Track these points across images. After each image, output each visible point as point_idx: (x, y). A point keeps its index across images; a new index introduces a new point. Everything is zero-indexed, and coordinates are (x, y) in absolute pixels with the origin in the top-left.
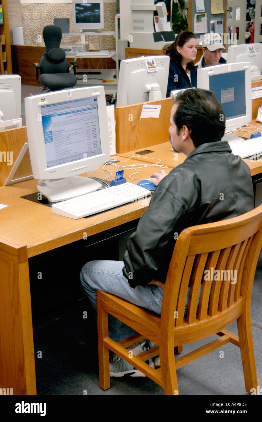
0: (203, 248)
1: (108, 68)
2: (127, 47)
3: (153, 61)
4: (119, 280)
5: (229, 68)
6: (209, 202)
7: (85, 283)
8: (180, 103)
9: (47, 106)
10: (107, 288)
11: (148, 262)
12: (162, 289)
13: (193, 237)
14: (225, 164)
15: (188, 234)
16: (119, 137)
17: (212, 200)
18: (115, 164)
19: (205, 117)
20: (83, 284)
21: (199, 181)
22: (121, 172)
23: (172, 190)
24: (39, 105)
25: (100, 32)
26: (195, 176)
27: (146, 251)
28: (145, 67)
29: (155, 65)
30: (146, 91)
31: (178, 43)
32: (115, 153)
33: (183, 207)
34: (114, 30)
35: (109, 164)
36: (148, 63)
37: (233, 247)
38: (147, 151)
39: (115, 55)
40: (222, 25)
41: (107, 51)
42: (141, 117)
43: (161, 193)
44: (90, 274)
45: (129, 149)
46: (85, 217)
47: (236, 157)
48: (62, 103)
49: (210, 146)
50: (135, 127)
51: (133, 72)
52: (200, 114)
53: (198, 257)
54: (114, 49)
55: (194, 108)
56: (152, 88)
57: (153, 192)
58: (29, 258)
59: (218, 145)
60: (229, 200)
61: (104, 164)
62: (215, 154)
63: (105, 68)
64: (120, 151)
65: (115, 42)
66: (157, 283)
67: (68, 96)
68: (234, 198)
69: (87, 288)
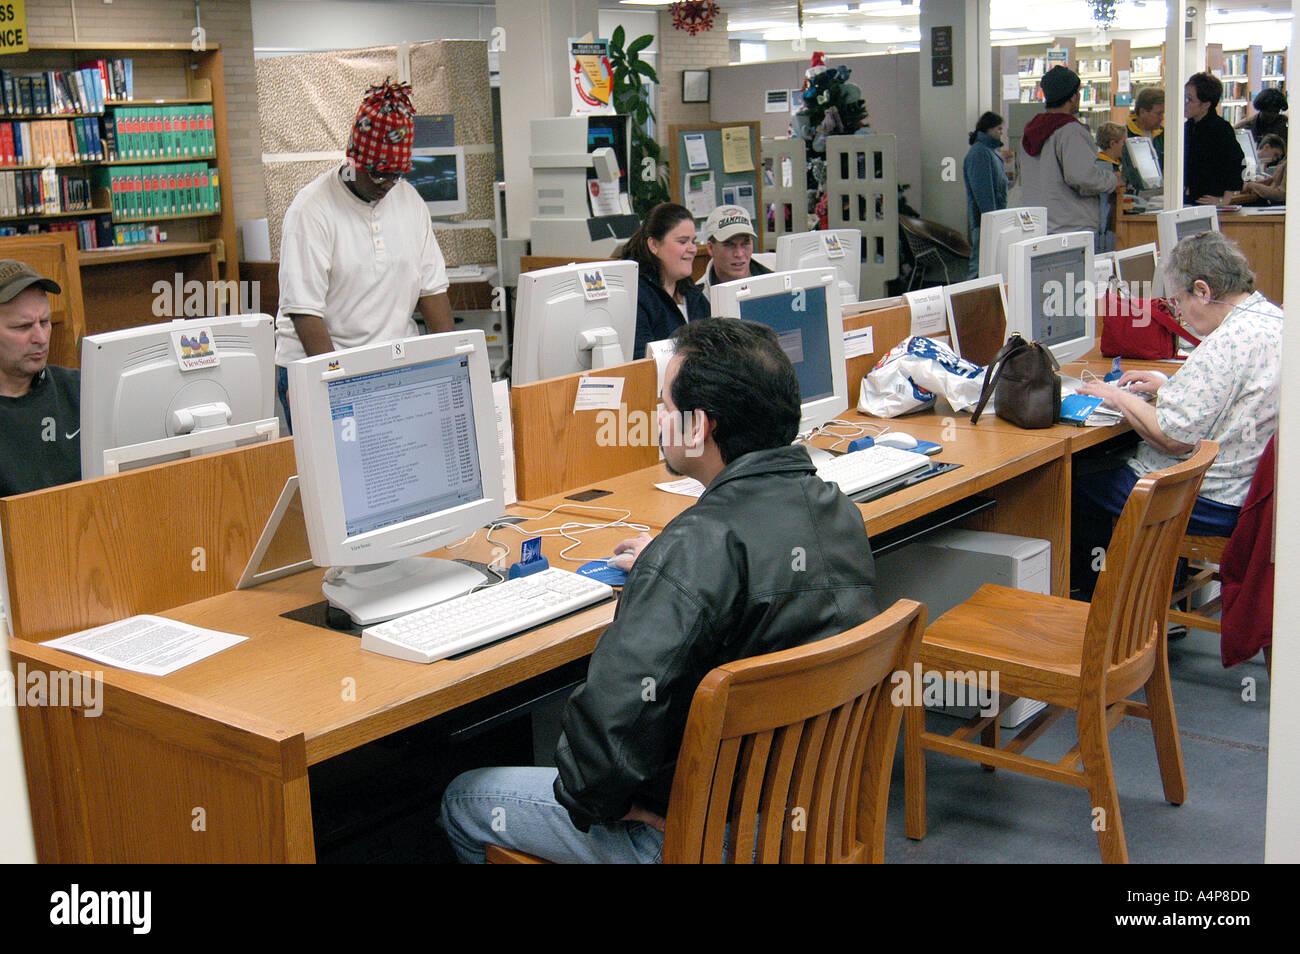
0: (760, 718)
1: (480, 308)
2: (524, 254)
3: (597, 273)
4: (546, 816)
5: (786, 282)
6: (768, 599)
7: (454, 830)
8: (689, 354)
9: (344, 381)
10: (515, 838)
11: (619, 760)
12: (659, 831)
13: (733, 689)
14: (803, 502)
15: (722, 682)
16: (522, 459)
17: (776, 594)
18: (516, 527)
19: (752, 390)
20: (451, 832)
21: (741, 547)
22: (535, 543)
23: (674, 572)
24: (324, 379)
25: (457, 222)
26: (730, 535)
27: (616, 731)
28: (579, 289)
29: (604, 283)
30: (584, 347)
31: (650, 232)
32: (514, 499)
33: (704, 613)
34: (491, 216)
35: (501, 527)
36: (587, 279)
37: (836, 712)
38: (594, 491)
39: (496, 275)
40: (751, 198)
41: (476, 267)
42: (577, 408)
43: (646, 580)
44: (466, 804)
45: (550, 489)
46: (449, 658)
47: (827, 486)
48: (380, 374)
49: (762, 460)
50: (561, 432)
51: (550, 303)
52: (739, 382)
53: (747, 741)
54: (494, 262)
55: (725, 366)
56: (599, 339)
57: (620, 589)
58: (309, 765)
59: (784, 457)
60: (819, 592)
61: (488, 527)
62: (777, 478)
63: (474, 309)
64: (527, 494)
65: (495, 244)
66: (645, 817)
67: (395, 356)
68: (830, 588)
69: (461, 842)
